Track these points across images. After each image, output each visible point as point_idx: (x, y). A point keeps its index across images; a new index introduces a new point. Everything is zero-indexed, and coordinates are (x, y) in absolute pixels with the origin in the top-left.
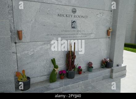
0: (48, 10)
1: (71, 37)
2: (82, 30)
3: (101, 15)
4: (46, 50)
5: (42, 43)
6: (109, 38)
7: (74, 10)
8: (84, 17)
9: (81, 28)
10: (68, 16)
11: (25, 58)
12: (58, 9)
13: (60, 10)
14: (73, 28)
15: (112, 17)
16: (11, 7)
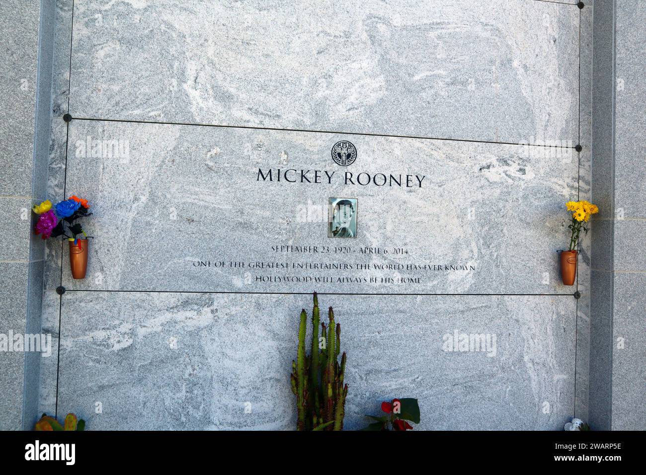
0: (213, 152)
1: (325, 280)
2: (390, 249)
3: (513, 169)
4: (191, 334)
5: (172, 299)
6: (577, 295)
7: (344, 151)
8: (404, 180)
9: (386, 238)
10: (310, 176)
11: (94, 361)
12: (259, 146)
13: (267, 151)
14: (335, 233)
15: (590, 178)
16: (60, 147)
